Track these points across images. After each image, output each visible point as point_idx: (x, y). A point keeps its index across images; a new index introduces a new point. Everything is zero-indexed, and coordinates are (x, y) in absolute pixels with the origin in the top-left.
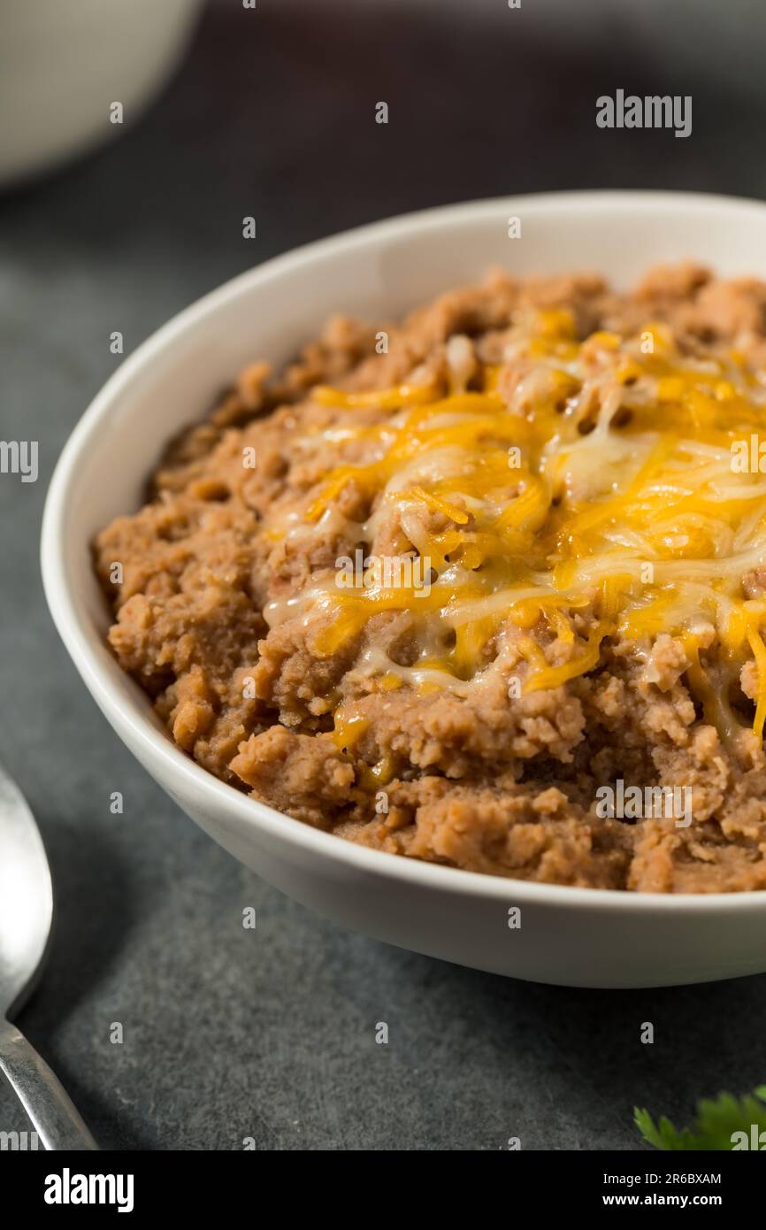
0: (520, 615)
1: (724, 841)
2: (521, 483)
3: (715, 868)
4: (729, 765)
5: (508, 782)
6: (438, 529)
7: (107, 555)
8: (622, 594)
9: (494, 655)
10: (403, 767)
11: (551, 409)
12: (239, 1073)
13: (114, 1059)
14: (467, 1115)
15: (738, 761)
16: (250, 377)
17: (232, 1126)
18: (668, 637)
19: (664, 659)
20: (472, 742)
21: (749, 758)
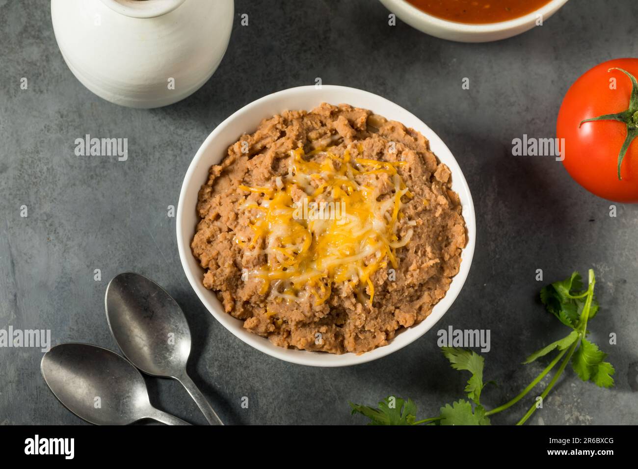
1: (366, 331)
2: (304, 236)
3: (365, 341)
4: (365, 314)
5: (313, 325)
8: (334, 269)
10: (285, 322)
15: (368, 311)
18: (347, 282)
19: (348, 291)
20: (304, 322)
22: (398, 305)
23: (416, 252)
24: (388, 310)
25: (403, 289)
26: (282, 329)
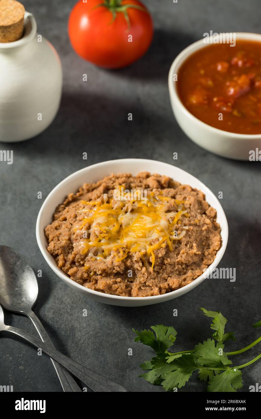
0: (114, 248)
1: (146, 286)
2: (115, 224)
3: (145, 291)
4: (147, 274)
5: (112, 277)
6: (101, 233)
7: (47, 232)
8: (131, 244)
9: (110, 255)
10: (95, 273)
11: (120, 209)
12: (69, 318)
13: (49, 315)
14: (107, 325)
15: (149, 273)
16: (70, 195)
17: (68, 327)
18: (138, 252)
19: (137, 256)
20: (106, 271)
21: (151, 272)
22: (170, 275)
23: (186, 245)
24: (163, 276)
25: (174, 265)
26: (92, 278)
